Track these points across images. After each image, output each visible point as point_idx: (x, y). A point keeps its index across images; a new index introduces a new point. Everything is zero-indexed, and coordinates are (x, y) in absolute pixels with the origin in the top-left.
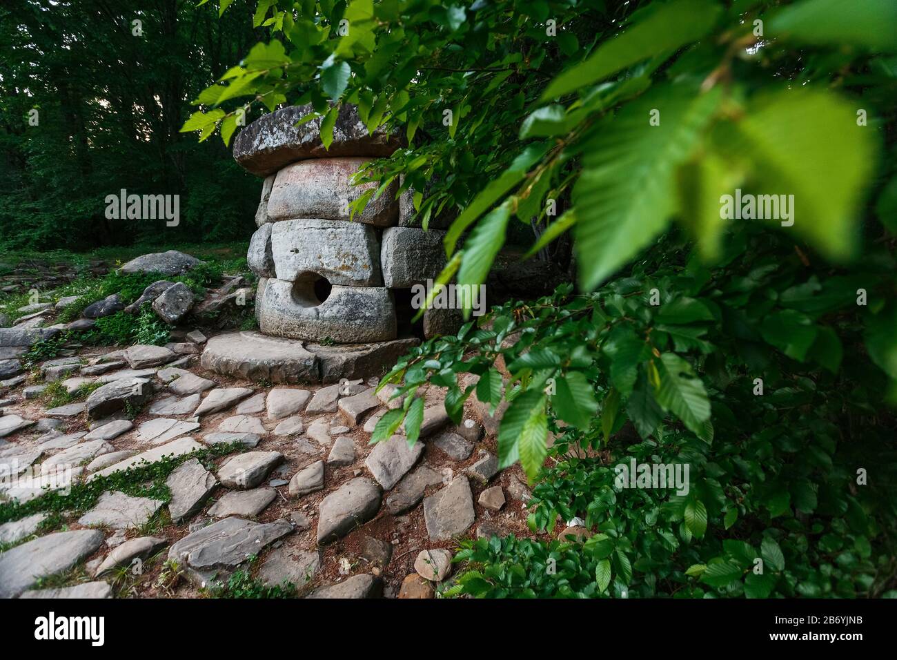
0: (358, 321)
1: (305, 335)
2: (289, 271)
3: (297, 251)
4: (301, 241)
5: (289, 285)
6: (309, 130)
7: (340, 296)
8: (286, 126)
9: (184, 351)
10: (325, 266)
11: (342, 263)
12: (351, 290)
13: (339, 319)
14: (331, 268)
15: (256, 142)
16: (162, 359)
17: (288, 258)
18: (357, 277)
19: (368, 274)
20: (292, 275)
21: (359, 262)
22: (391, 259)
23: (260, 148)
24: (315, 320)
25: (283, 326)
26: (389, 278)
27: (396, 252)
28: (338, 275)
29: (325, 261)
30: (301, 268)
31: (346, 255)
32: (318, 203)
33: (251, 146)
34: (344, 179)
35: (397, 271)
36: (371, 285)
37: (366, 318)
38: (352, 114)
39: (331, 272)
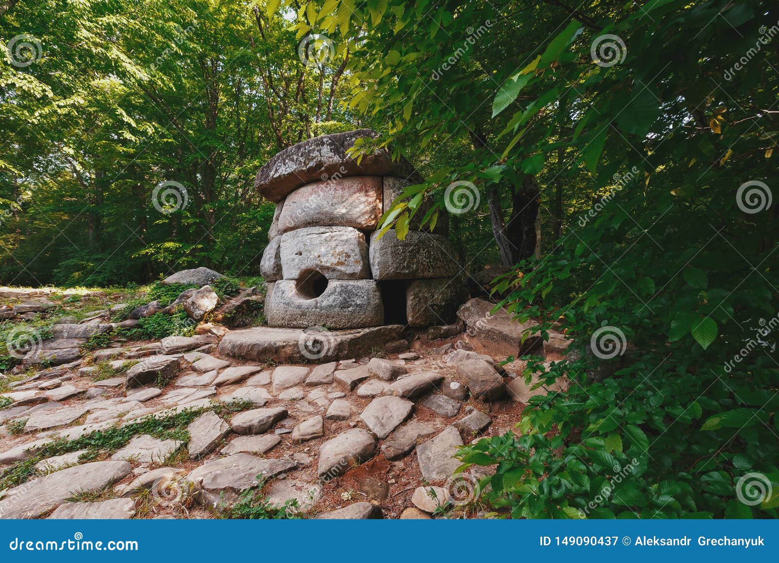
0: (350, 309)
1: (306, 323)
2: (293, 271)
3: (301, 254)
4: (304, 245)
5: (294, 282)
6: (313, 158)
7: (335, 288)
8: (295, 157)
9: (206, 342)
10: (323, 264)
11: (337, 260)
12: (345, 283)
13: (335, 307)
14: (328, 265)
15: (273, 173)
16: (188, 346)
17: (293, 260)
18: (349, 270)
19: (358, 268)
20: (296, 274)
21: (351, 259)
22: (377, 255)
23: (275, 176)
24: (314, 310)
25: (287, 317)
26: (376, 272)
27: (381, 249)
28: (334, 270)
29: (324, 259)
30: (303, 267)
31: (341, 253)
32: (318, 213)
33: (268, 176)
34: (340, 192)
35: (383, 265)
36: (362, 278)
37: (357, 305)
38: (346, 143)
39: (328, 268)
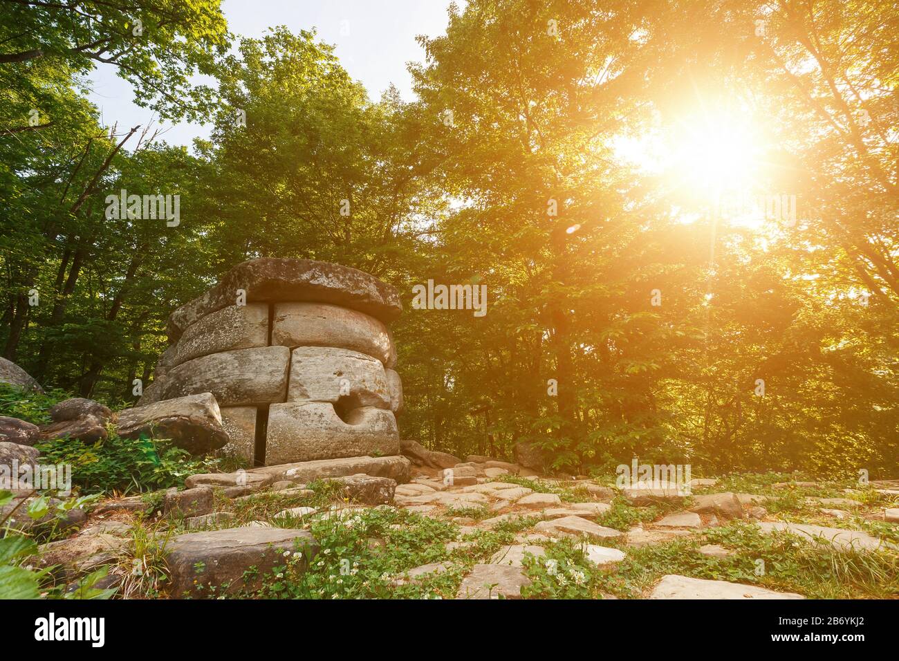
0: (392, 435)
2: (330, 392)
3: (340, 374)
4: (346, 366)
5: (330, 406)
7: (378, 414)
10: (368, 389)
12: (381, 411)
13: (384, 433)
14: (372, 391)
17: (330, 379)
20: (335, 395)
24: (368, 435)
29: (368, 384)
31: (380, 382)
32: (363, 339)
33: (295, 276)
39: (370, 394)
